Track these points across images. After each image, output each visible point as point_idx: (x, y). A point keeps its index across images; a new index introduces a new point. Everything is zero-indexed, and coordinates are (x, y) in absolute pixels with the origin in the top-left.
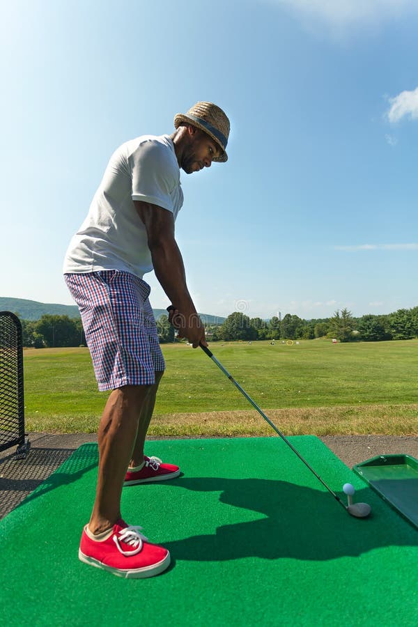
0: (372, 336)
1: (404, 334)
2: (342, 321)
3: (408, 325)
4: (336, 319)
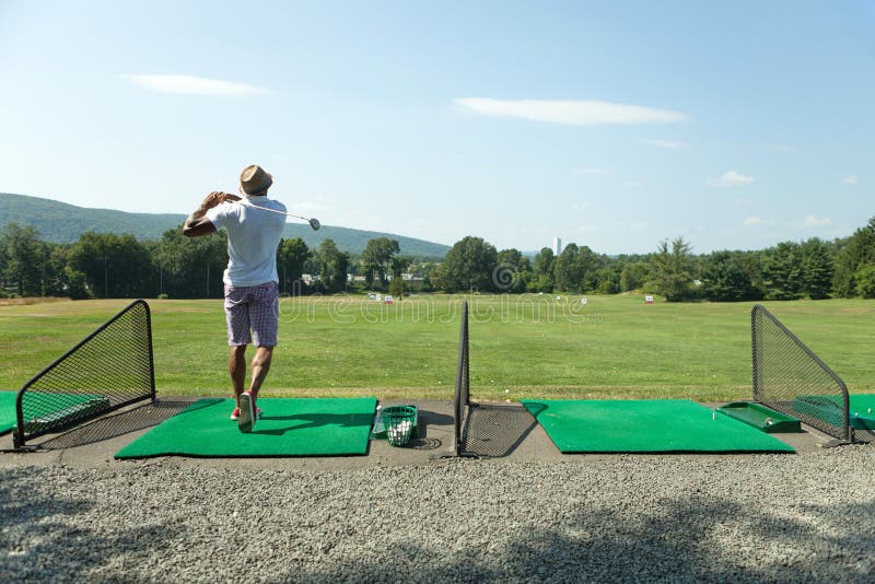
0: (725, 292)
1: (786, 289)
2: (672, 260)
3: (795, 273)
4: (662, 258)
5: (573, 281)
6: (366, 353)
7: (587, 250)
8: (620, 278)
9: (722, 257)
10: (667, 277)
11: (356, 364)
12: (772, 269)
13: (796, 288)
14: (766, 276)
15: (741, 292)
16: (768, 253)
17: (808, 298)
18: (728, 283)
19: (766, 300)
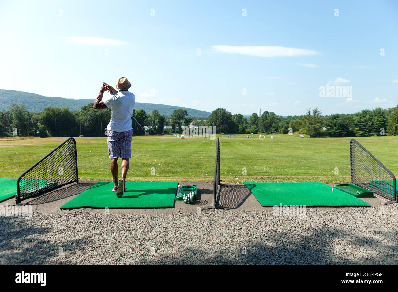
0: (337, 133)
1: (366, 131)
2: (312, 118)
3: (370, 124)
4: (308, 117)
5: (267, 128)
6: (173, 161)
7: (273, 114)
8: (288, 127)
9: (335, 117)
10: (310, 126)
11: (168, 166)
12: (359, 122)
13: (370, 131)
14: (356, 125)
15: (345, 133)
16: (357, 115)
17: (375, 135)
18: (338, 129)
19: (356, 136)
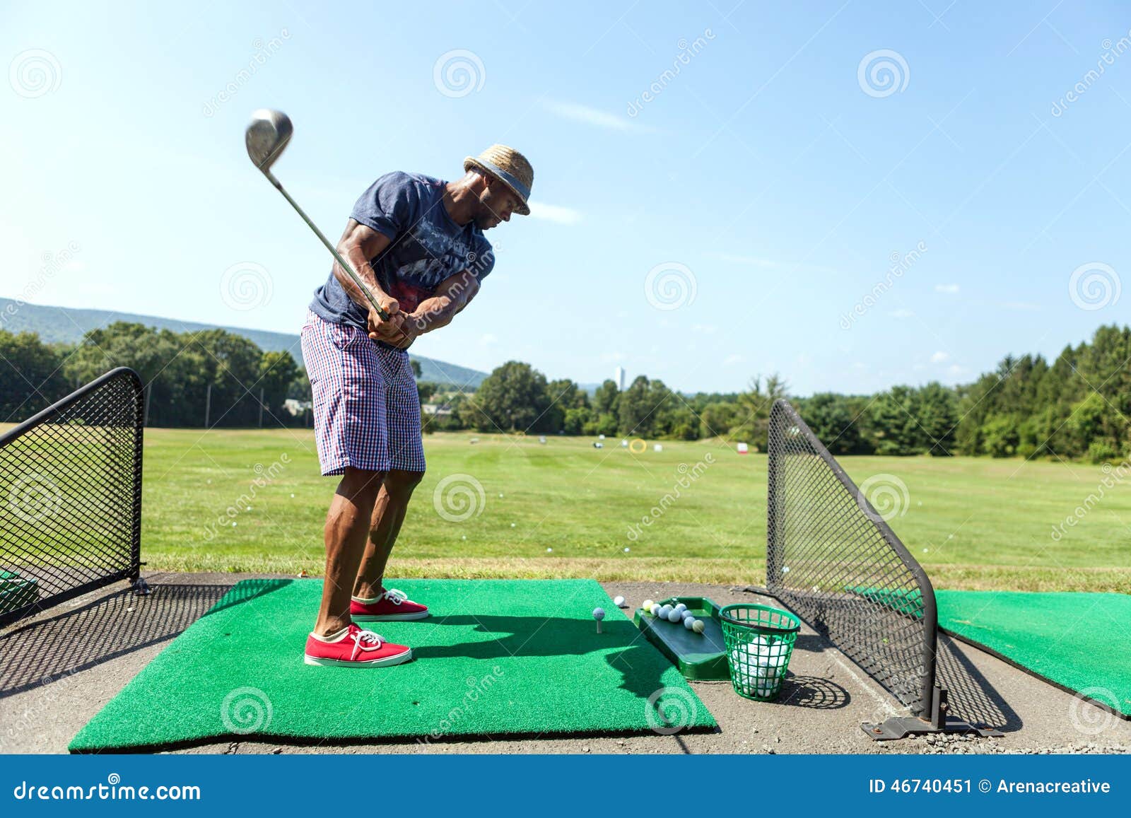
1: (901, 443)
2: (765, 401)
3: (912, 422)
4: (754, 398)
5: (642, 423)
7: (660, 385)
8: (699, 421)
9: (824, 401)
10: (760, 422)
12: (885, 417)
13: (913, 442)
14: (878, 425)
15: (851, 444)
16: (880, 398)
17: (927, 453)
18: (832, 432)
19: (878, 455)
